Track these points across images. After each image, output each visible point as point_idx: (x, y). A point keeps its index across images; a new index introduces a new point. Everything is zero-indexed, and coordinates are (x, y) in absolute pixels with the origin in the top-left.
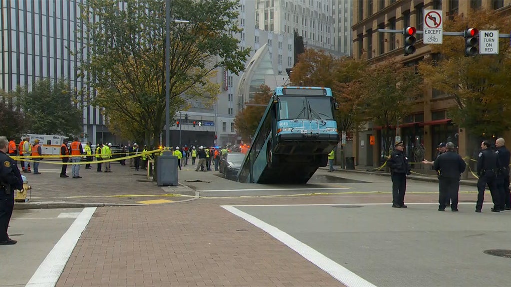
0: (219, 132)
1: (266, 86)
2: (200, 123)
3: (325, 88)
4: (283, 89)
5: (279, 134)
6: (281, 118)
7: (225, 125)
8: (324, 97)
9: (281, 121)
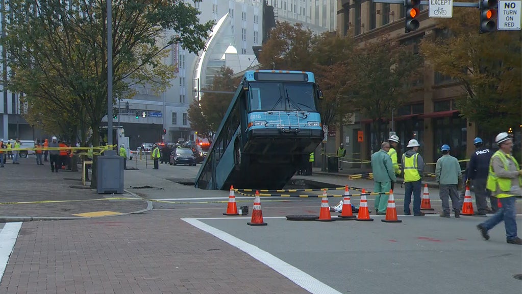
0: (169, 125)
1: (228, 69)
2: (144, 114)
3: (306, 73)
4: (255, 73)
5: (250, 129)
6: (252, 110)
7: (176, 116)
8: (305, 83)
9: (252, 113)
